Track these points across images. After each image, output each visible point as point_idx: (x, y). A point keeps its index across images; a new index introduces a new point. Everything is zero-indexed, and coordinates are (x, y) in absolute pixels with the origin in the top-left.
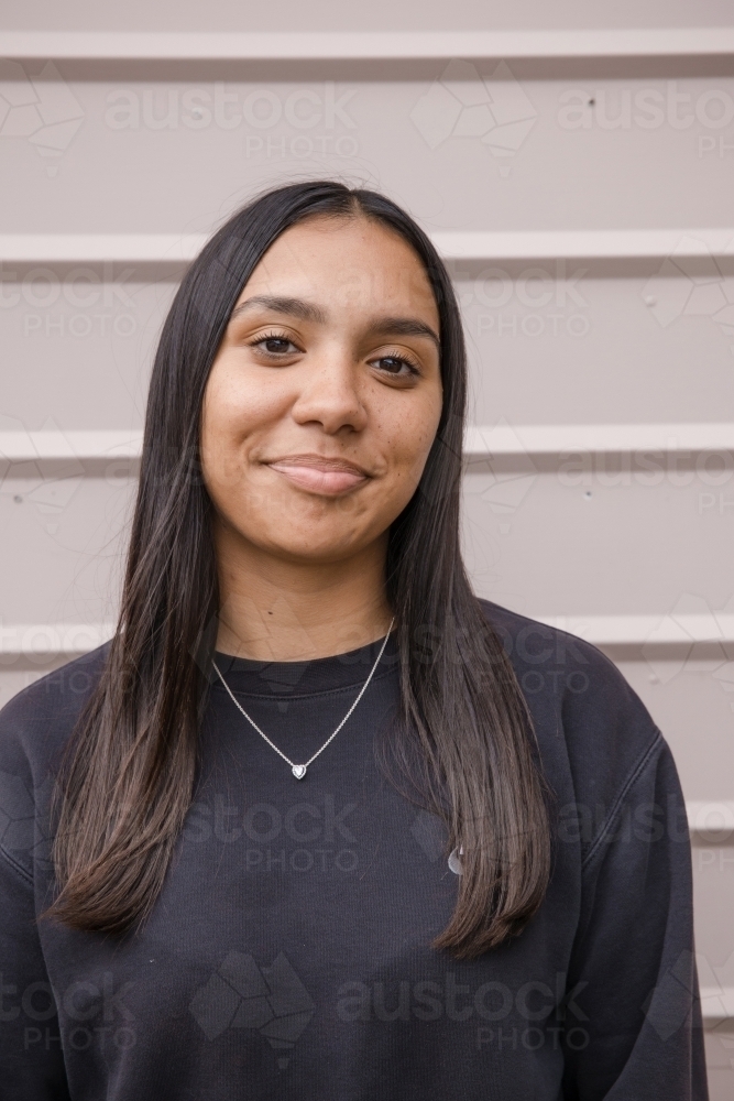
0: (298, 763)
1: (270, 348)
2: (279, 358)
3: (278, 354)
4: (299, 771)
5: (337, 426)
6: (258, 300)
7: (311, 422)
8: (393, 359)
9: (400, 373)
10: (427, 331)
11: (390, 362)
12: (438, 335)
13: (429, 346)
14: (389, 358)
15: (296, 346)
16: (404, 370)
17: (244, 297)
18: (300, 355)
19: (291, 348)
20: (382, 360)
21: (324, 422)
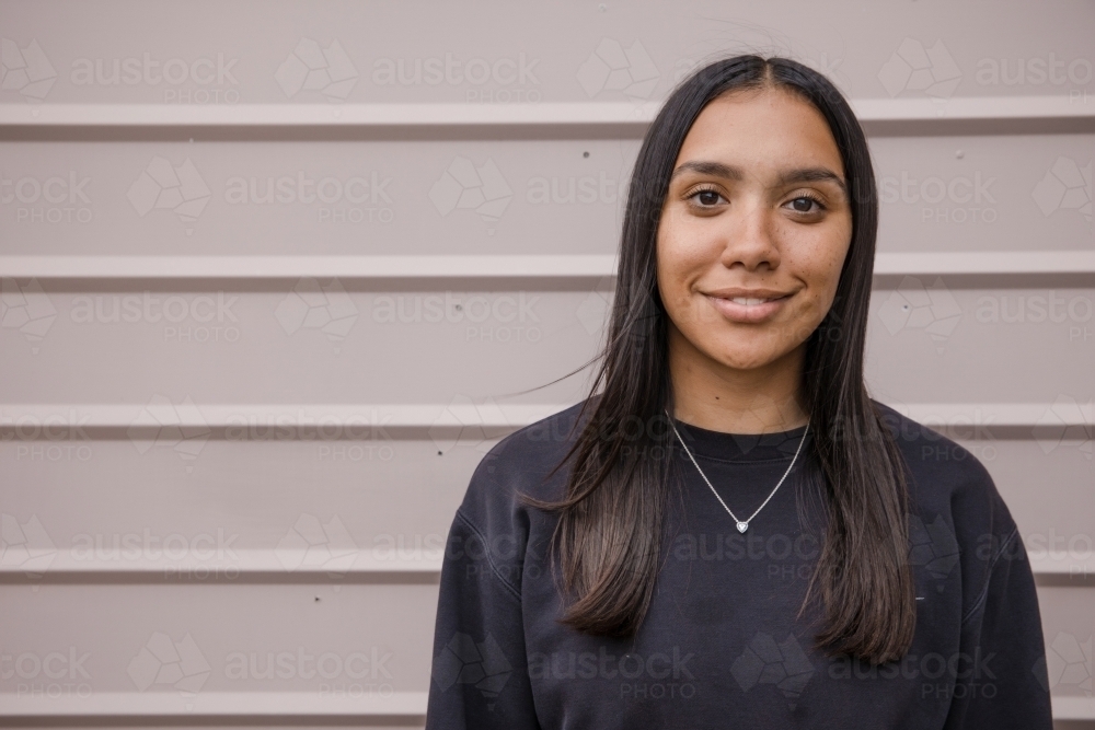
0: (741, 520)
1: (704, 200)
2: (709, 209)
3: (707, 206)
4: (742, 527)
5: (756, 264)
6: (689, 165)
7: (736, 264)
8: (805, 198)
9: (811, 210)
10: (832, 176)
11: (803, 202)
12: (843, 179)
13: (835, 189)
14: (802, 198)
15: (723, 197)
16: (814, 210)
17: (679, 164)
18: (726, 206)
19: (720, 200)
20: (795, 200)
21: (744, 262)
